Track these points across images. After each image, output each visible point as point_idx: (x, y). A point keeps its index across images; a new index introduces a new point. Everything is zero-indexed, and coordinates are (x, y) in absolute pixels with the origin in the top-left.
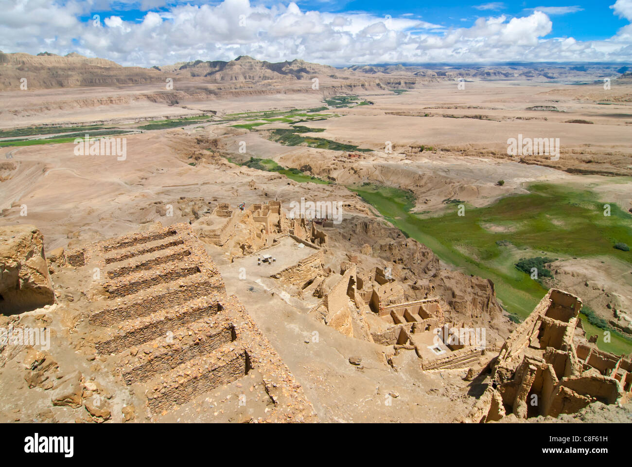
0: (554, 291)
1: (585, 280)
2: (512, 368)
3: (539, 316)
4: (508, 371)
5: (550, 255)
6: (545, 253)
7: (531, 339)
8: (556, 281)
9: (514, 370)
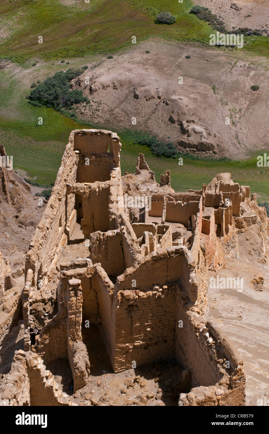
0: (76, 134)
1: (132, 89)
2: (50, 295)
3: (68, 186)
4: (46, 304)
5: (74, 64)
6: (66, 61)
7: (68, 229)
8: (95, 106)
9: (55, 297)
